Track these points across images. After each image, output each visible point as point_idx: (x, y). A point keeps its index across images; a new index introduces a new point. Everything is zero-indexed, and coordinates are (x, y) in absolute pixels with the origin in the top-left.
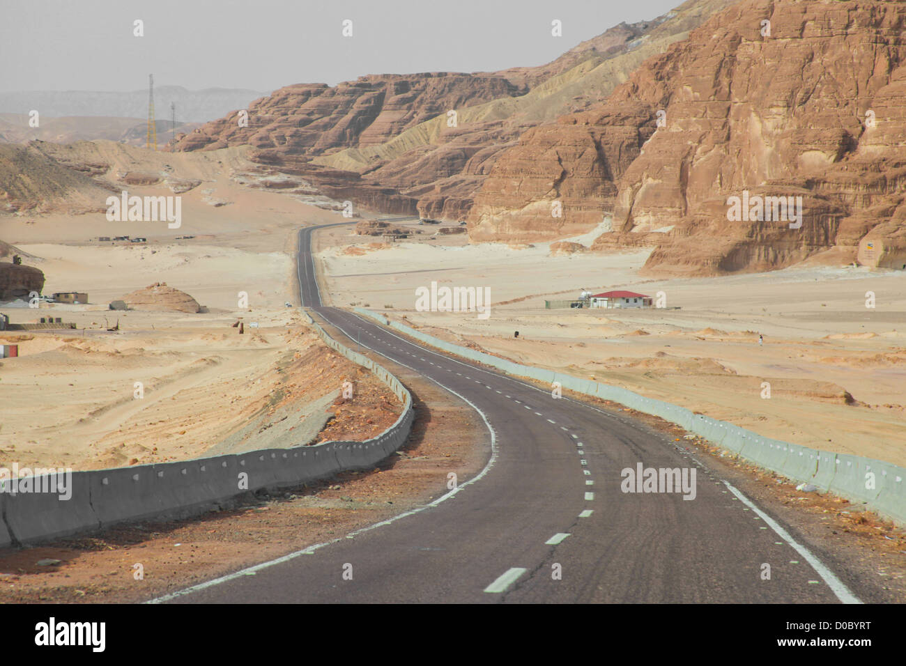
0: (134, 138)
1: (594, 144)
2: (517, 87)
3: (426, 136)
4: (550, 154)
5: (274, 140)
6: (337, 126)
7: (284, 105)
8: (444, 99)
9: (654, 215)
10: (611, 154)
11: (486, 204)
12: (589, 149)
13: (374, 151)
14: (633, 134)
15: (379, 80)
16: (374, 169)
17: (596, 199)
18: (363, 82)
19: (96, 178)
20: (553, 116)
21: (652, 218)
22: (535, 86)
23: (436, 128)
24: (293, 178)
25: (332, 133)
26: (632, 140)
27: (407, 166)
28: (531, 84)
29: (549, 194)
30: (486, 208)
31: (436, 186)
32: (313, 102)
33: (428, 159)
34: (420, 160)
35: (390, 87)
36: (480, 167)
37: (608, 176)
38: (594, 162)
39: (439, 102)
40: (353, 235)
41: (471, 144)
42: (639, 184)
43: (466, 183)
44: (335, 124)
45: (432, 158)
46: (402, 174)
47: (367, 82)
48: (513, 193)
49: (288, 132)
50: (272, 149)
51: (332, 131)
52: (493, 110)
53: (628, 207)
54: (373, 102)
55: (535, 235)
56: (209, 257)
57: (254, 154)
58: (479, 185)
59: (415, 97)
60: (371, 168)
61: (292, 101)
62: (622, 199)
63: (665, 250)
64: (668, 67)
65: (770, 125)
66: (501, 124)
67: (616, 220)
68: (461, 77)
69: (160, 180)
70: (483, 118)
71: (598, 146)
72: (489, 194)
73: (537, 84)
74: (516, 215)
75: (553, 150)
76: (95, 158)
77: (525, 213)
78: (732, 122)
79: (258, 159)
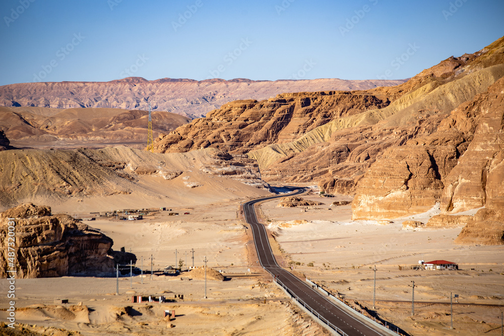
0: (118, 123)
1: (428, 157)
2: (381, 101)
3: (322, 136)
4: (402, 163)
5: (223, 137)
6: (263, 128)
7: (229, 115)
8: (333, 110)
9: (466, 201)
10: (439, 163)
11: (363, 193)
12: (426, 160)
13: (288, 146)
14: (453, 151)
15: (291, 96)
16: (289, 159)
17: (430, 190)
18: (280, 99)
19: (118, 171)
20: (405, 123)
21: (465, 203)
22: (394, 100)
23: (328, 130)
24: (239, 169)
25: (260, 134)
26: (452, 155)
27: (310, 157)
28: (390, 99)
29: (402, 188)
30: (363, 196)
31: (329, 170)
32: (247, 113)
33: (324, 152)
34: (319, 153)
35: (298, 102)
36: (358, 157)
37: (438, 177)
38: (429, 169)
39: (330, 111)
40: (279, 207)
41: (351, 142)
42: (456, 182)
43: (350, 167)
44: (262, 127)
45: (327, 152)
46: (307, 162)
47: (283, 99)
48: (380, 187)
49: (232, 133)
50: (222, 144)
51: (260, 131)
52: (366, 118)
53: (450, 196)
54: (287, 112)
55: (393, 213)
56: (200, 229)
57: (214, 154)
58: (357, 169)
59: (314, 109)
60: (287, 158)
61: (234, 112)
62: (447, 192)
63: (471, 229)
64: (475, 109)
66: (371, 128)
67: (443, 204)
68: (344, 94)
69: (157, 171)
70: (359, 123)
71: (432, 159)
72: (365, 188)
73: (395, 98)
74: (382, 200)
75: (404, 161)
76: (117, 159)
77: (388, 199)
79: (217, 157)
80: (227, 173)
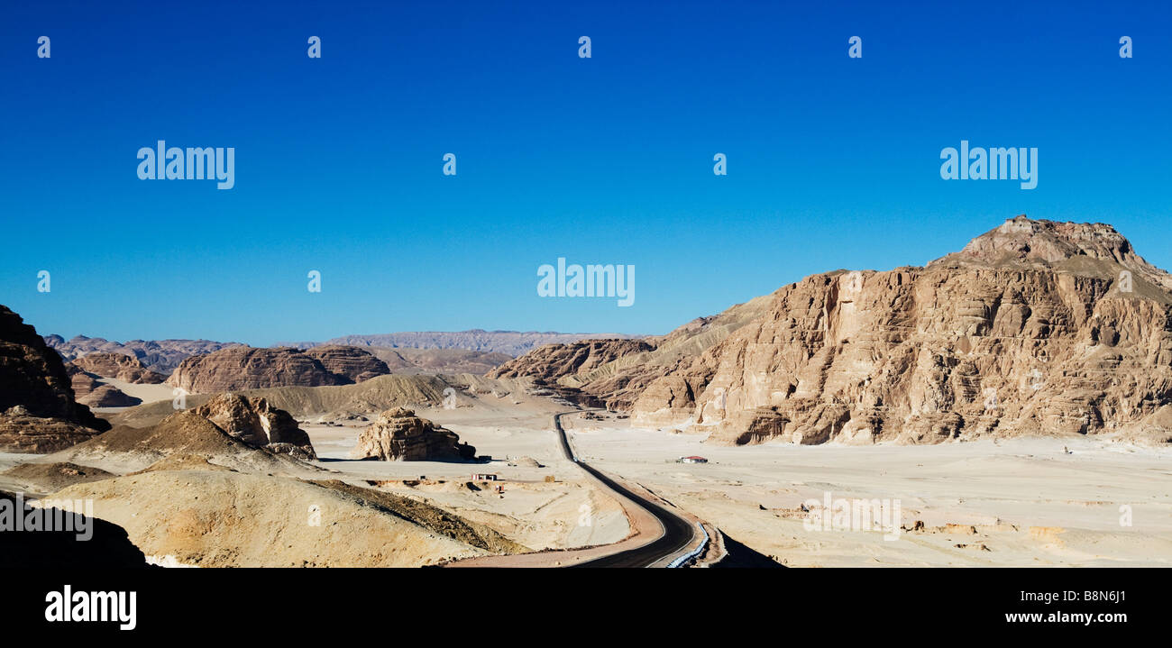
0: (465, 360)
1: (686, 385)
2: (651, 346)
3: (609, 369)
4: (667, 389)
5: (539, 369)
6: (568, 363)
7: (543, 353)
8: (617, 352)
10: (694, 389)
12: (684, 386)
13: (585, 376)
14: (703, 380)
15: (587, 341)
16: (585, 386)
17: (687, 408)
18: (579, 343)
19: (464, 391)
20: (668, 362)
21: (711, 418)
23: (614, 365)
24: (550, 391)
25: (565, 367)
26: (703, 383)
27: (600, 384)
28: (657, 346)
29: (667, 406)
31: (614, 394)
32: (556, 353)
33: (610, 380)
34: (607, 381)
35: (592, 346)
36: (634, 385)
37: (692, 399)
38: (686, 392)
39: (615, 353)
40: (580, 418)
41: (630, 374)
42: (705, 403)
43: (628, 392)
45: (612, 380)
46: (598, 388)
47: (581, 343)
48: (651, 405)
49: (545, 366)
50: (538, 373)
52: (640, 358)
53: (701, 413)
54: (584, 353)
55: (660, 423)
58: (634, 393)
59: (604, 351)
61: (547, 352)
62: (698, 409)
63: (714, 435)
64: (718, 351)
65: (760, 379)
66: (644, 365)
67: (696, 418)
68: (625, 341)
69: (492, 391)
70: (636, 361)
71: (688, 386)
73: (661, 345)
74: (652, 414)
75: (668, 387)
76: (464, 382)
77: (656, 414)
78: (744, 378)
80: (541, 394)
